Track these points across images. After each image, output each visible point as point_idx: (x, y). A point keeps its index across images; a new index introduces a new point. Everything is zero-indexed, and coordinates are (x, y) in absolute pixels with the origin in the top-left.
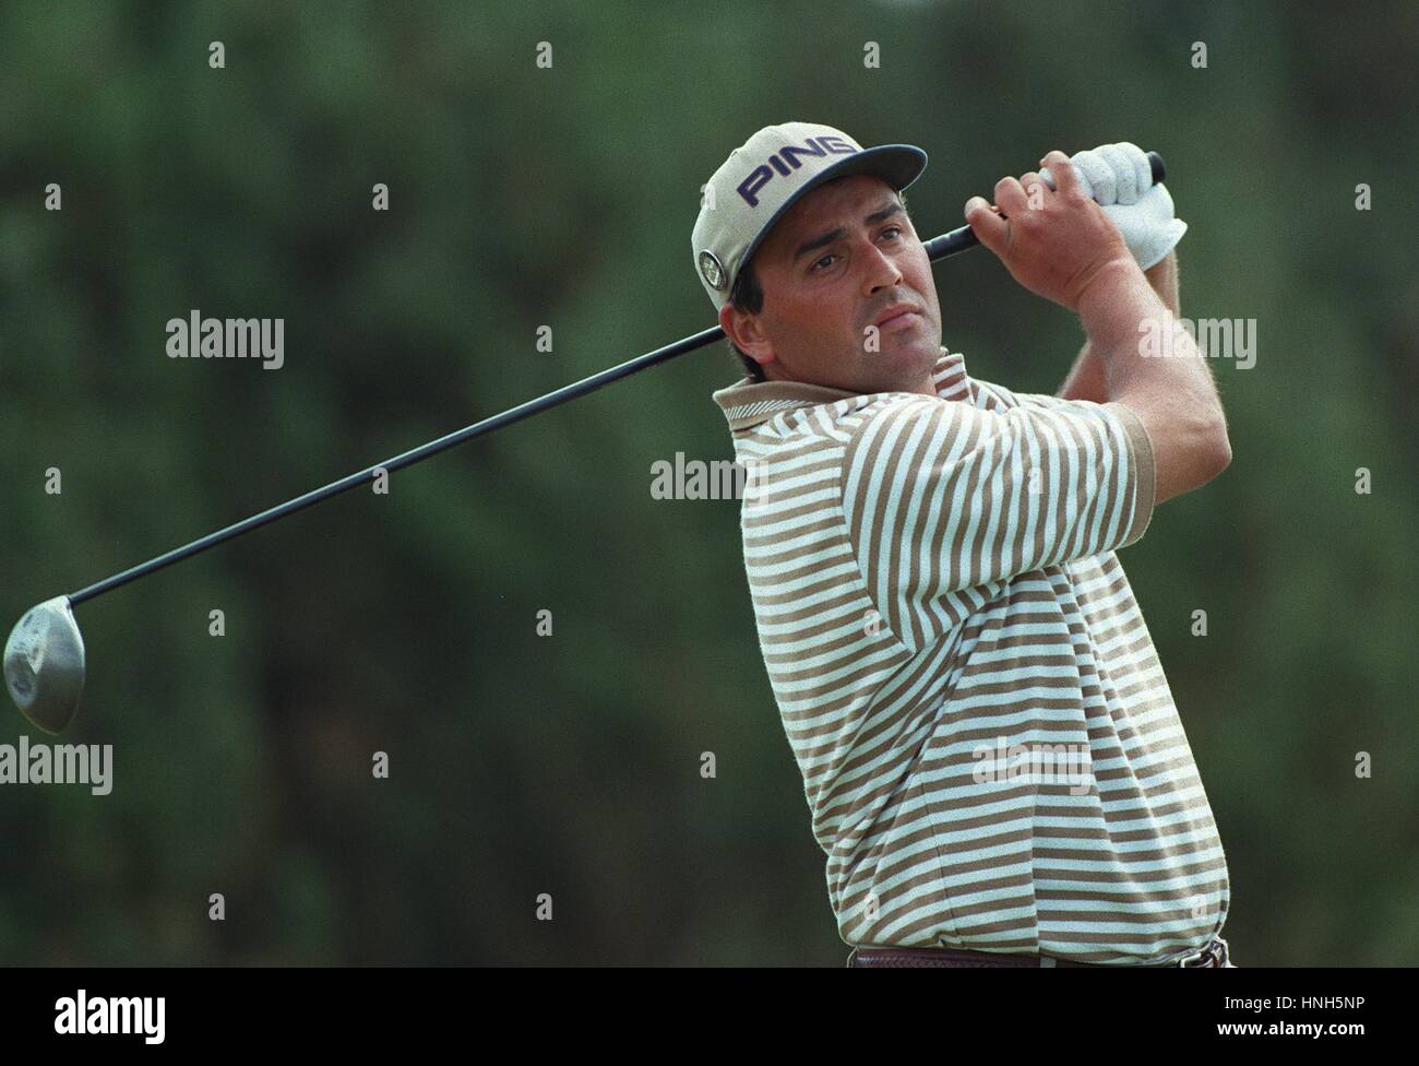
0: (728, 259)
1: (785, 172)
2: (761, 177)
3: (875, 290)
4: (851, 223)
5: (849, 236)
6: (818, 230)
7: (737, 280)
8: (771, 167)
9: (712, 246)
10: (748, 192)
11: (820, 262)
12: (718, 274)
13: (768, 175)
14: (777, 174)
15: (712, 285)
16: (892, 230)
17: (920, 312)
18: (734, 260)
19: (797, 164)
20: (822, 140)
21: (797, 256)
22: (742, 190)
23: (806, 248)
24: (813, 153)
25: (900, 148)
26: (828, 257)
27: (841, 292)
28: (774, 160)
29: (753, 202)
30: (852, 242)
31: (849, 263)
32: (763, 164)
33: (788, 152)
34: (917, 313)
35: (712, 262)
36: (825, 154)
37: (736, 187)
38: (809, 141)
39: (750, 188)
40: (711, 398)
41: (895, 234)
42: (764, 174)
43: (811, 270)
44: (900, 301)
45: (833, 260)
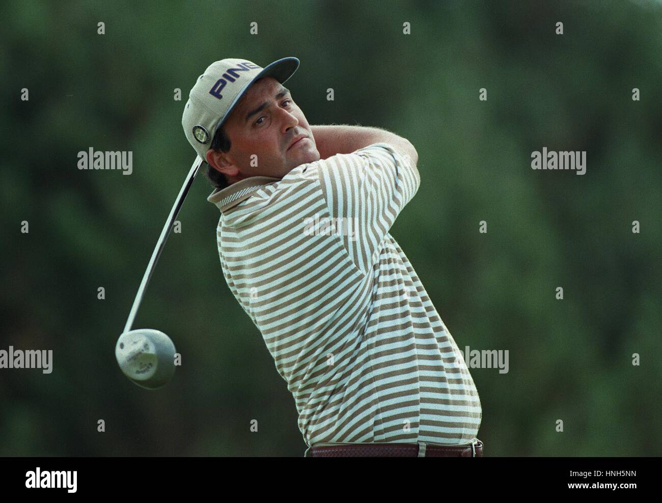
0: (209, 128)
1: (233, 80)
2: (221, 84)
3: (287, 130)
4: (270, 99)
5: (269, 106)
6: (255, 105)
7: (215, 137)
8: (225, 79)
9: (200, 122)
10: (216, 92)
11: (257, 122)
12: (205, 135)
13: (224, 83)
14: (228, 82)
15: (201, 142)
16: (286, 102)
17: (308, 137)
18: (213, 126)
19: (238, 76)
20: (244, 64)
21: (247, 119)
22: (212, 92)
23: (251, 114)
24: (243, 70)
25: (291, 59)
26: (261, 118)
27: (271, 133)
28: (225, 75)
29: (220, 97)
30: (271, 109)
31: (271, 119)
32: (220, 78)
33: (231, 71)
34: (307, 137)
35: (201, 130)
36: (249, 70)
37: (209, 91)
38: (239, 65)
39: (216, 91)
40: (207, 200)
41: (288, 103)
42: (221, 83)
43: (254, 126)
44: (300, 133)
45: (263, 119)
